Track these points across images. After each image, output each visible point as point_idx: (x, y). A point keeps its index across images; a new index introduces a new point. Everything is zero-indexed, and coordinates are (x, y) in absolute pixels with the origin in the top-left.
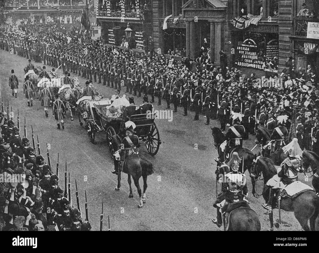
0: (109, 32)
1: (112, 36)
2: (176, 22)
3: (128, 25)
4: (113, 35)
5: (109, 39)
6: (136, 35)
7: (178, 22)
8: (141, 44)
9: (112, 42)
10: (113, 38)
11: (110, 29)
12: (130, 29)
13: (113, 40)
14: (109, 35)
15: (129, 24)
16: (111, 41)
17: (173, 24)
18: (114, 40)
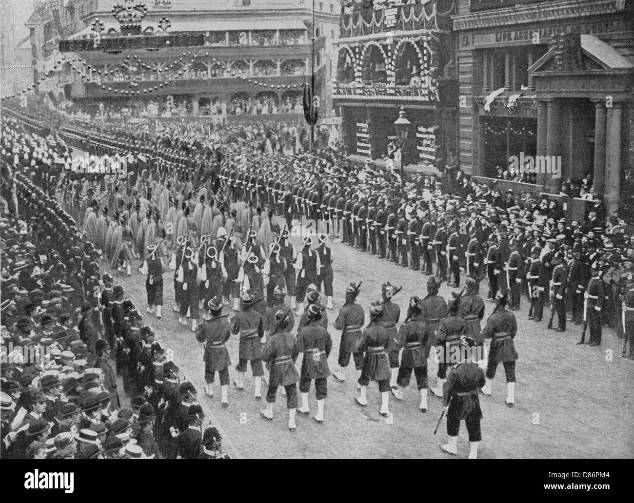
0: (359, 129)
1: (366, 138)
2: (515, 104)
3: (401, 112)
4: (367, 136)
5: (359, 144)
6: (418, 135)
7: (519, 104)
8: (431, 153)
9: (363, 151)
10: (365, 142)
11: (360, 122)
12: (405, 121)
13: (366, 145)
14: (358, 135)
15: (403, 110)
16: (361, 148)
17: (506, 108)
18: (369, 145)
